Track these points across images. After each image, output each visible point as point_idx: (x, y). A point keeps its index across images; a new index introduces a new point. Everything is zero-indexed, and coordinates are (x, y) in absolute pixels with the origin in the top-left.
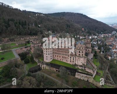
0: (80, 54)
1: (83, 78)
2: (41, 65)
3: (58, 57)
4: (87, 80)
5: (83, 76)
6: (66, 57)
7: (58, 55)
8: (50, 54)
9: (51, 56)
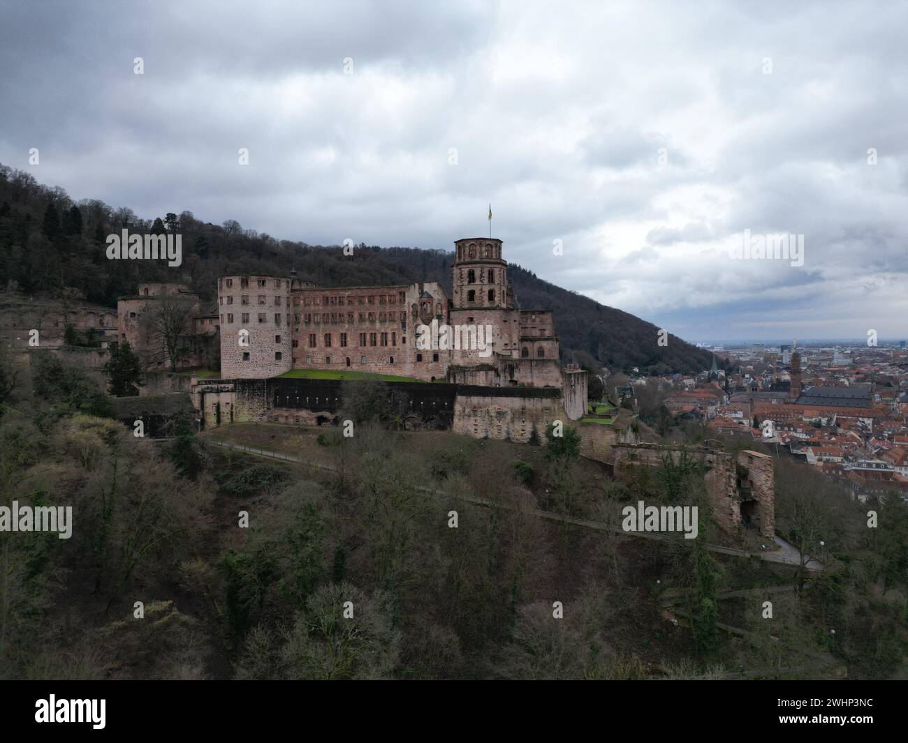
0: (476, 287)
1: (504, 428)
2: (202, 394)
3: (328, 344)
4: (528, 435)
5: (500, 414)
6: (384, 335)
7: (330, 328)
8: (270, 316)
9: (278, 339)
